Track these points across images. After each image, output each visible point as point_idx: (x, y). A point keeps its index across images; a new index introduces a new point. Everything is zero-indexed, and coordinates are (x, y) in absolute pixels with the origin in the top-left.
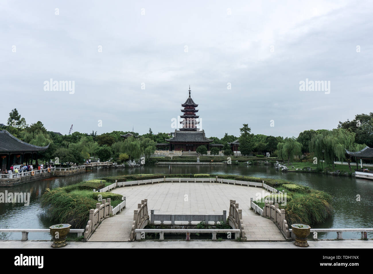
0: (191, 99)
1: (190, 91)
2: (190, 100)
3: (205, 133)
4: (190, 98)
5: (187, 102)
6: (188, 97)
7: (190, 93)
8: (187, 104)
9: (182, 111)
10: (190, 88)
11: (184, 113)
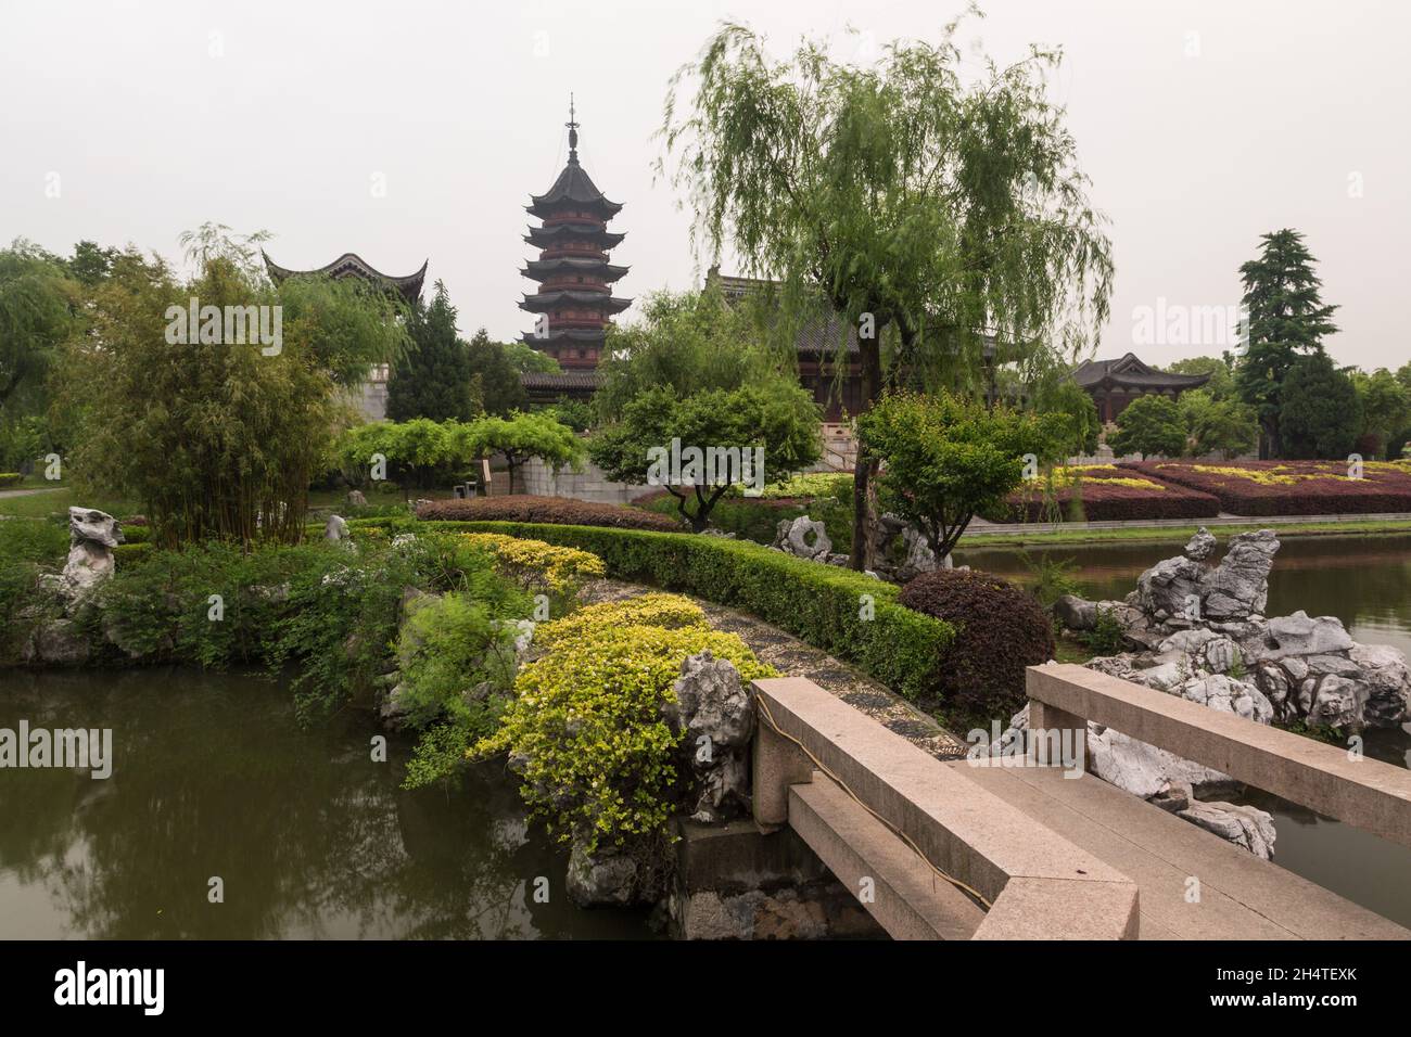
1: (572, 124)
2: (574, 177)
4: (574, 165)
7: (573, 139)
10: (572, 112)
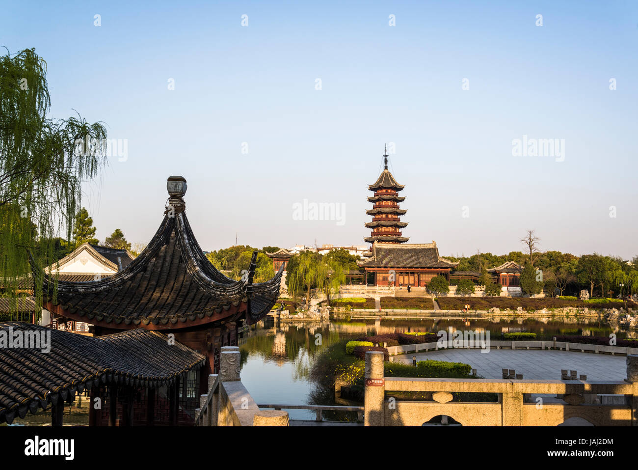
0: (389, 173)
1: (386, 156)
2: (386, 177)
3: (437, 249)
4: (386, 171)
5: (381, 179)
6: (382, 170)
7: (386, 161)
8: (381, 184)
9: (370, 200)
10: (386, 151)
11: (375, 204)
